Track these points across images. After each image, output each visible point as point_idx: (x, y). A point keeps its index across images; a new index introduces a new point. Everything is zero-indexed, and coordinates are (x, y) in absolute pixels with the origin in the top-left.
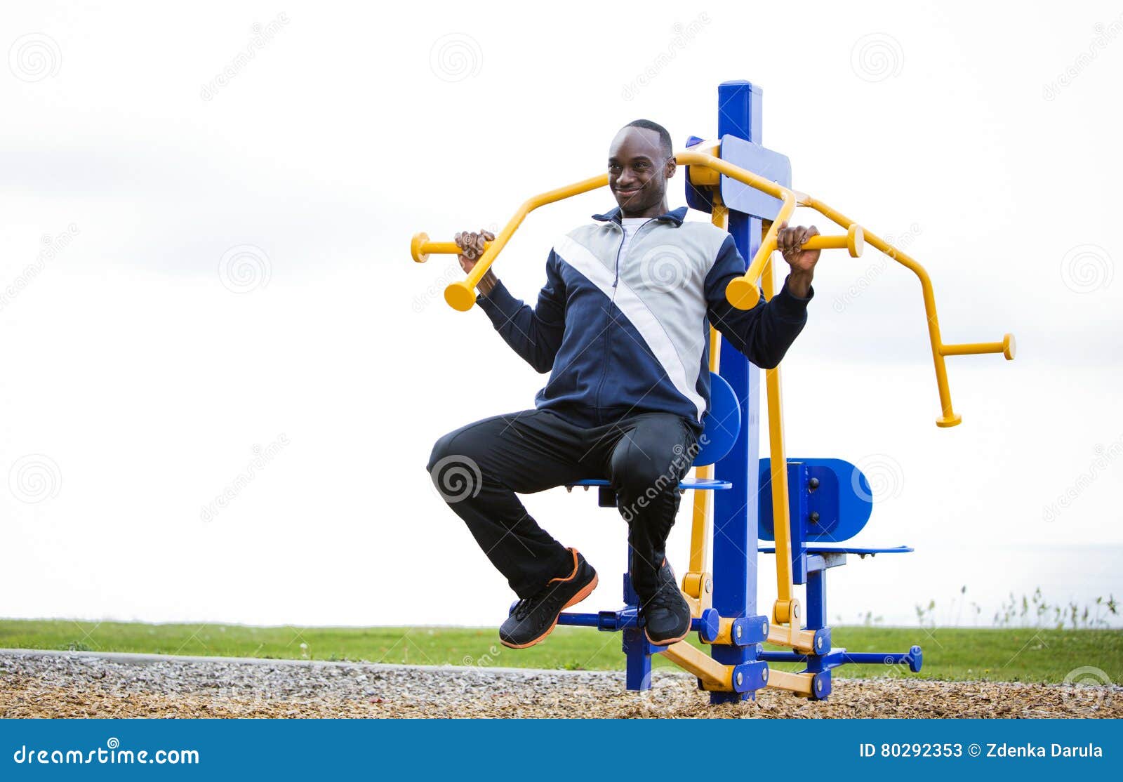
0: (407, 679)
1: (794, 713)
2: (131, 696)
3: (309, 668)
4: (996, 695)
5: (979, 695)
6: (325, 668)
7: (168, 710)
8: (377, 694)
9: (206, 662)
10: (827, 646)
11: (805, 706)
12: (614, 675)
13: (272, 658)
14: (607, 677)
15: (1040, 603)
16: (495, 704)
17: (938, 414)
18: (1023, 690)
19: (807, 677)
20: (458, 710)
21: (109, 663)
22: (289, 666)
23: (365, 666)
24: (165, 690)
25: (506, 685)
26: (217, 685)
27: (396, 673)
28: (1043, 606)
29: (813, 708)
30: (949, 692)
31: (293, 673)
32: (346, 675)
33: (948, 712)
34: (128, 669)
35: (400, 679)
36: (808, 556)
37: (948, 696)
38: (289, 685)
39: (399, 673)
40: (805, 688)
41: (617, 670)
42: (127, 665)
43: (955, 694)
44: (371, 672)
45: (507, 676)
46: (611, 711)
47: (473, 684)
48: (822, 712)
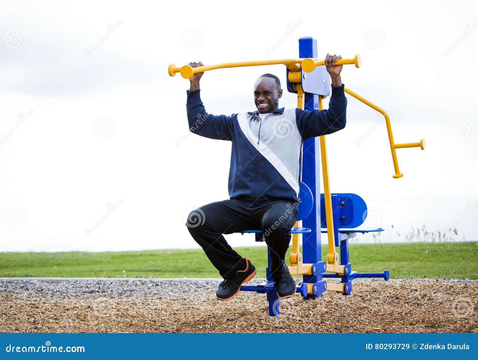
0: (169, 285)
1: (339, 302)
2: (58, 302)
3: (127, 281)
4: (419, 287)
5: (412, 287)
6: (134, 281)
7: (74, 309)
8: (158, 294)
9: (84, 281)
10: (350, 271)
11: (343, 299)
12: (256, 280)
13: (111, 277)
14: (253, 281)
15: (425, 231)
16: (209, 298)
17: (393, 173)
18: (431, 285)
19: (342, 285)
20: (194, 301)
21: (42, 282)
22: (118, 281)
23: (150, 279)
24: (69, 295)
25: (212, 287)
26: (90, 292)
27: (164, 282)
28: (426, 233)
29: (346, 299)
30: (399, 286)
31: (120, 284)
32: (143, 284)
33: (401, 298)
34: (51, 285)
35: (166, 285)
36: (341, 234)
37: (399, 288)
38: (120, 290)
39: (165, 282)
40: (341, 289)
41: (257, 278)
42: (50, 283)
43: (402, 287)
44: (153, 282)
45: (211, 282)
46: (258, 299)
47: (198, 287)
48: (350, 301)
